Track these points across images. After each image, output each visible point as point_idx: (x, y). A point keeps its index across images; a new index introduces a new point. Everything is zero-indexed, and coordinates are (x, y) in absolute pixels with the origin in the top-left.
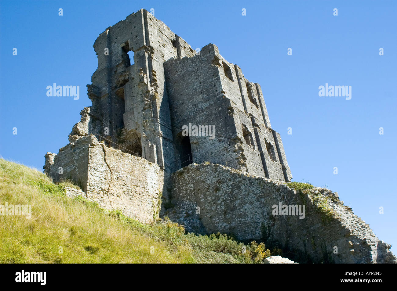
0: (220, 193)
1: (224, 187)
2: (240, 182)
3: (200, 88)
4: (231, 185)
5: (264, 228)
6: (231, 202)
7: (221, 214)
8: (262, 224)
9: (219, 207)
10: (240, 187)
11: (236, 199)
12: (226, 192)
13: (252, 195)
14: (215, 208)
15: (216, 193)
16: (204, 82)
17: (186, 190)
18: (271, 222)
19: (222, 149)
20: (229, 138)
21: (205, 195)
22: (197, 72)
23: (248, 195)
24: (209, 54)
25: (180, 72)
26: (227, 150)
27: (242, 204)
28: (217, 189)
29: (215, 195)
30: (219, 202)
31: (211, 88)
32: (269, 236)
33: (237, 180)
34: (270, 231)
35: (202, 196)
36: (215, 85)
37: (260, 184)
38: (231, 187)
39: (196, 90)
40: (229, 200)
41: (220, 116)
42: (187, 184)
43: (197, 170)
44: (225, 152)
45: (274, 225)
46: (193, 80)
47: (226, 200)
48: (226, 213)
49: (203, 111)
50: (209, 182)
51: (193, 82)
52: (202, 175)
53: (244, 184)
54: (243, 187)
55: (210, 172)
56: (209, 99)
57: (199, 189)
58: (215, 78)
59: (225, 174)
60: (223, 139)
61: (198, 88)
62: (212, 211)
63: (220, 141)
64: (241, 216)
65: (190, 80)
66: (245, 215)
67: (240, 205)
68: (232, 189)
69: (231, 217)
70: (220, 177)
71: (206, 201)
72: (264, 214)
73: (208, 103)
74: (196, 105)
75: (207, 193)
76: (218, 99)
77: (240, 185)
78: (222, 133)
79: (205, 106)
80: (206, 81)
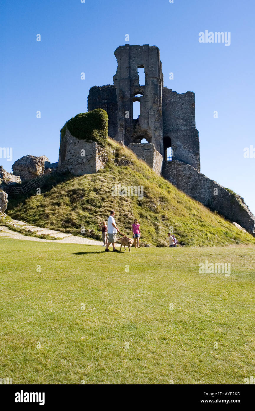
0: (190, 180)
1: (193, 178)
2: (201, 178)
3: (182, 116)
4: (197, 178)
5: (209, 202)
6: (195, 186)
7: (189, 190)
8: (208, 199)
9: (188, 186)
10: (201, 181)
11: (198, 185)
12: (194, 181)
13: (206, 186)
14: (186, 186)
15: (188, 179)
16: (185, 114)
17: (172, 172)
18: (213, 200)
19: (190, 156)
20: (194, 152)
21: (182, 178)
22: (181, 105)
23: (204, 186)
24: (191, 98)
25: (171, 99)
26: (192, 157)
27: (201, 188)
28: (189, 178)
29: (187, 180)
30: (189, 184)
31: (189, 120)
32: (211, 205)
33: (200, 177)
34: (211, 203)
35: (180, 178)
36: (191, 119)
37: (211, 183)
38: (196, 179)
39: (179, 116)
40: (194, 184)
41: (192, 138)
42: (173, 169)
43: (179, 164)
44: (191, 158)
45: (213, 202)
46: (179, 109)
47: (193, 184)
48: (192, 190)
49: (182, 131)
50: (185, 173)
51: (178, 111)
52: (182, 168)
53: (203, 180)
54: (203, 181)
55: (187, 168)
56: (186, 125)
57: (179, 174)
58: (192, 115)
59: (194, 172)
60: (191, 151)
61: (181, 116)
62: (185, 187)
63: (189, 151)
64: (199, 193)
65: (176, 108)
66: (201, 193)
67: (199, 188)
68: (197, 180)
69: (194, 192)
70: (192, 173)
71: (182, 181)
72: (210, 196)
73: (185, 127)
74: (178, 125)
75: (184, 178)
76: (192, 128)
77: (201, 180)
78: (191, 148)
79: (184, 128)
80: (187, 114)
